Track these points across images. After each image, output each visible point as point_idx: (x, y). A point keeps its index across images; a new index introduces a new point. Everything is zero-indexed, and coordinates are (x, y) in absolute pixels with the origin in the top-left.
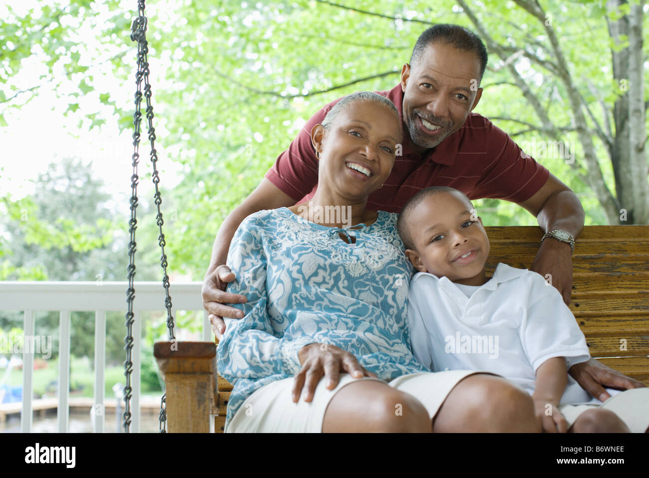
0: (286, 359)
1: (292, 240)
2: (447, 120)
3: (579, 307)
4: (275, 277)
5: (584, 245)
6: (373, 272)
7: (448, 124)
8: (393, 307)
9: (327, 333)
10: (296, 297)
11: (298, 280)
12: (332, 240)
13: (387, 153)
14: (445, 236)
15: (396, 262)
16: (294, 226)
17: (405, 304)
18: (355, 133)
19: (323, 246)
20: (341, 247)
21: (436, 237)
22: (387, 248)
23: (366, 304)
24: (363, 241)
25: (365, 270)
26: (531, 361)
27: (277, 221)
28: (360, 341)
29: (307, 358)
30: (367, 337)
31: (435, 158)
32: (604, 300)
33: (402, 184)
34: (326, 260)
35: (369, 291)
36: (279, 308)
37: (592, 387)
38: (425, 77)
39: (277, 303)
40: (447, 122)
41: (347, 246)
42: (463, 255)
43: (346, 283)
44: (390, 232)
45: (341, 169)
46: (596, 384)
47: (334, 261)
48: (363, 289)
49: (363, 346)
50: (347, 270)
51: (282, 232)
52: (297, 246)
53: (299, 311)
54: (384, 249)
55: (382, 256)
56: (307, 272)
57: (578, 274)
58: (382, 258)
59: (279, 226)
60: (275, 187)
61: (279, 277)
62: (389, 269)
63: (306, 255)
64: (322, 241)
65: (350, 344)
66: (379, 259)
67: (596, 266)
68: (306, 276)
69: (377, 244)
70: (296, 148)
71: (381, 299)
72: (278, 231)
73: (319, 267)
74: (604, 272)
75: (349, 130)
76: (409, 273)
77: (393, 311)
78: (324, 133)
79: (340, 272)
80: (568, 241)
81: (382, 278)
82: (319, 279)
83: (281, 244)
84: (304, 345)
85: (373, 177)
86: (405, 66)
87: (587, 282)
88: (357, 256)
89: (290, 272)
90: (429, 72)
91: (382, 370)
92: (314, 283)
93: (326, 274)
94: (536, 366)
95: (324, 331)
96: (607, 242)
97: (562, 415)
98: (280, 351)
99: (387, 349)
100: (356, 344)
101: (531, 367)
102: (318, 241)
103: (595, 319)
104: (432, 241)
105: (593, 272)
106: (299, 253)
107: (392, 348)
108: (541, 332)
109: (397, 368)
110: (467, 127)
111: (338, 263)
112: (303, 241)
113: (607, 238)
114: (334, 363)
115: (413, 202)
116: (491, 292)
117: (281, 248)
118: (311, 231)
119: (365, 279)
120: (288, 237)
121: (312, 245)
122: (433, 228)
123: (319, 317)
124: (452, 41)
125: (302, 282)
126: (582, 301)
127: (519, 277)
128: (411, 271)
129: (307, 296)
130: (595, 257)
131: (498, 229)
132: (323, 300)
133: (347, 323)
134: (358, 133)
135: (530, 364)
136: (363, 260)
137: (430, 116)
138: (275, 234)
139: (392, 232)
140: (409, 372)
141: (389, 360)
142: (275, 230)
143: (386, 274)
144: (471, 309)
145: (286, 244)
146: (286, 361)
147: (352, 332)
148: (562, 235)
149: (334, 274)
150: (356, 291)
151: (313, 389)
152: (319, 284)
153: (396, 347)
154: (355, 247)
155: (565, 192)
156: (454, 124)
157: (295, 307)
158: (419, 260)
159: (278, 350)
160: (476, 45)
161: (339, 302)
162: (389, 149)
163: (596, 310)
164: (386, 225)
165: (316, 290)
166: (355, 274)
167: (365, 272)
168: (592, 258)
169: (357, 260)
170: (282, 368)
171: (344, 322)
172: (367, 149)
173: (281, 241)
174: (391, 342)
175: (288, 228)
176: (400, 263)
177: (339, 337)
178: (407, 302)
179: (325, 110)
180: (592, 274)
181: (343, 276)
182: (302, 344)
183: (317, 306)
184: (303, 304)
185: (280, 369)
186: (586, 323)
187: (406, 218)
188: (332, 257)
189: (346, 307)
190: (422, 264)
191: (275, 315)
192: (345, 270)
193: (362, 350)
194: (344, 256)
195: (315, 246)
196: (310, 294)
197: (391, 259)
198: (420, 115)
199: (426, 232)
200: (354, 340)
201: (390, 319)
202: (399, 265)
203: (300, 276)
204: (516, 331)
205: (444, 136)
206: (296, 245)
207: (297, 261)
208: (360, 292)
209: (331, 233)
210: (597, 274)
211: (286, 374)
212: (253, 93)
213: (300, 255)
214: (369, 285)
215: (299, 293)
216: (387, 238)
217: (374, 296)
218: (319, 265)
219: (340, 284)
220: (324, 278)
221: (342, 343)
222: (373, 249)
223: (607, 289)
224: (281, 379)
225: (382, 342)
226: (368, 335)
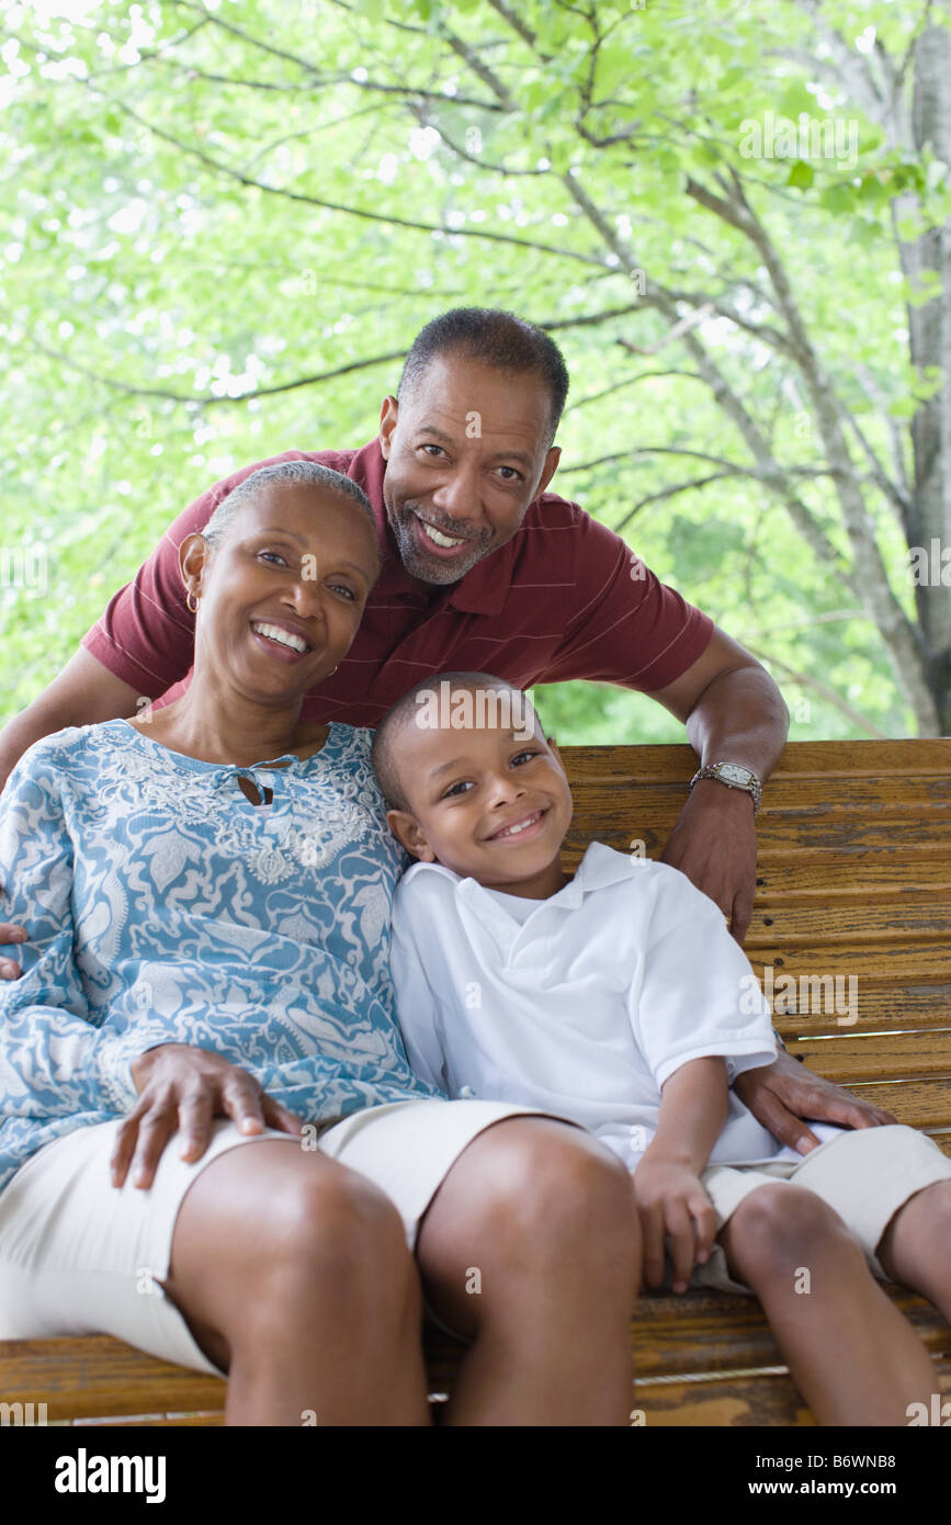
0: (107, 1079)
1: (131, 800)
2: (478, 526)
3: (772, 926)
4: (91, 887)
5: (787, 785)
6: (310, 873)
7: (482, 534)
8: (355, 947)
9: (204, 1011)
10: (137, 933)
11: (142, 894)
12: (220, 797)
13: (343, 600)
14: (476, 784)
15: (362, 846)
16: (137, 766)
17: (384, 939)
18: (273, 557)
19: (199, 815)
20: (238, 816)
21: (455, 787)
22: (342, 815)
23: (294, 942)
24: (289, 801)
25: (292, 868)
26: (653, 1065)
27: (100, 754)
28: (278, 1029)
29: (149, 1080)
30: (292, 1021)
31: (458, 601)
32: (827, 909)
33: (388, 657)
34: (203, 847)
35: (300, 915)
36: (101, 957)
37: (782, 1122)
38: (426, 430)
39: (97, 945)
40: (480, 530)
41: (250, 812)
42: (513, 825)
43: (249, 898)
44: (352, 773)
45: (240, 637)
46: (788, 1116)
47: (222, 849)
48: (287, 911)
49: (284, 1040)
50: (251, 871)
51: (109, 781)
52: (140, 815)
53: (145, 962)
54: (335, 816)
55: (329, 833)
56: (163, 877)
57: (771, 852)
58: (331, 838)
59: (104, 766)
60: (102, 669)
61: (100, 889)
62: (344, 863)
63: (160, 837)
64: (199, 801)
65: (254, 1036)
66: (324, 840)
67: (812, 833)
68: (158, 886)
69: (321, 804)
70: (149, 582)
71: (327, 932)
72: (100, 776)
73: (189, 865)
74: (828, 846)
75: (260, 549)
76: (392, 868)
77: (356, 955)
78: (207, 555)
79: (235, 875)
80: (748, 788)
81: (329, 885)
82: (188, 892)
83: (105, 807)
84: (144, 1050)
85: (313, 653)
86: (386, 401)
87: (793, 870)
88: (275, 837)
89: (123, 878)
90: (436, 420)
91: (321, 1097)
92: (178, 900)
93: (204, 881)
94: (662, 1076)
95: (197, 1007)
96: (837, 778)
97: (709, 1195)
98: (94, 1060)
99: (337, 1045)
100: (268, 1038)
101: (652, 1077)
102: (187, 802)
103: (805, 951)
104: (444, 795)
105: (806, 846)
106: (144, 831)
107: (350, 1044)
108: (674, 1000)
109: (355, 1090)
110: (530, 528)
111: (232, 853)
112: (153, 802)
113: (838, 769)
114: (200, 1100)
115: (406, 706)
116: (569, 911)
117: (105, 817)
118: (174, 776)
119: (290, 887)
120: (122, 791)
121: (175, 812)
122: (447, 768)
123: (188, 976)
124: (487, 351)
125: (150, 899)
126: (779, 911)
127: (631, 879)
128: (398, 862)
129: (162, 931)
130: (810, 813)
131: (600, 752)
132: (198, 937)
133: (248, 991)
134: (279, 556)
135: (649, 1070)
136: (287, 846)
137: (440, 517)
138: (94, 784)
139: (358, 773)
140: (382, 1099)
141: (339, 1070)
142: (94, 775)
143: (338, 875)
144: (522, 952)
145: (117, 811)
146: (106, 1084)
147: (259, 1007)
148: (735, 773)
149: (222, 879)
150: (272, 915)
151: (153, 1160)
152: (187, 904)
153: (361, 1042)
154: (272, 814)
155: (747, 671)
156: (494, 533)
157: (137, 955)
158: (418, 833)
159: (90, 1058)
160: (540, 356)
161: (234, 941)
162: (350, 593)
163: (809, 932)
164: (343, 756)
165: (182, 916)
166: (269, 877)
167: (290, 874)
168: (801, 815)
169: (274, 846)
170: (98, 1098)
171: (241, 987)
172: (298, 592)
173: (105, 802)
174: (348, 1030)
175: (124, 772)
176: (372, 847)
177: (229, 1020)
178: (388, 932)
179: (215, 497)
180: (803, 850)
181: (242, 884)
182: (142, 1047)
183: (185, 950)
184: (155, 946)
185: (95, 1100)
186: (788, 961)
187: (390, 742)
188: (217, 840)
189: (249, 952)
190: (425, 843)
191: (92, 970)
192: (247, 869)
193: (280, 1050)
194: (244, 838)
195: (179, 814)
196: (169, 926)
197: (350, 840)
198: (419, 515)
199: (434, 775)
200: (264, 1028)
201: (349, 973)
202: (368, 853)
203: (144, 886)
204: (621, 999)
205: (475, 558)
206: (139, 812)
207: (140, 850)
208: (280, 917)
209: (219, 781)
210: (812, 850)
211: (108, 1111)
212: (121, 393)
213: (147, 838)
214: (299, 901)
215: (144, 924)
216: (345, 787)
217: (311, 926)
218: (188, 859)
219: (236, 902)
220: (200, 889)
221: (236, 1036)
222: (309, 818)
223: (835, 883)
224: (96, 1122)
225: (327, 1030)
226: (297, 1014)
